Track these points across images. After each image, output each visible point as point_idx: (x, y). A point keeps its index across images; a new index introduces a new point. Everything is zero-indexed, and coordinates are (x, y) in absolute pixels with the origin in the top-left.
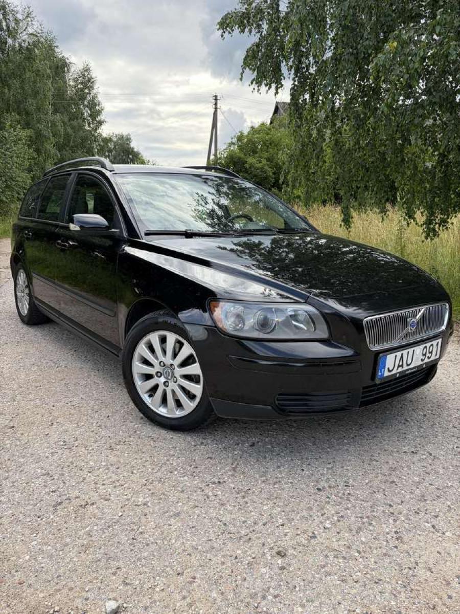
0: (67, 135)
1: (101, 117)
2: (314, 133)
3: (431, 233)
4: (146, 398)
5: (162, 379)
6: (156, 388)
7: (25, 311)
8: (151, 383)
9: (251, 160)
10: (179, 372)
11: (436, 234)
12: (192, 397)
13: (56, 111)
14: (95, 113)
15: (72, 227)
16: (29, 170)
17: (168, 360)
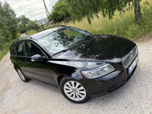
0: (8, 22)
1: (15, 13)
2: (75, 3)
3: (110, 17)
4: (71, 98)
5: (74, 93)
6: (73, 95)
7: (24, 79)
8: (71, 94)
9: (59, 12)
10: (78, 90)
11: (112, 18)
12: (83, 94)
13: (3, 16)
14: (13, 13)
15: (32, 60)
16: (3, 35)
17: (74, 87)
